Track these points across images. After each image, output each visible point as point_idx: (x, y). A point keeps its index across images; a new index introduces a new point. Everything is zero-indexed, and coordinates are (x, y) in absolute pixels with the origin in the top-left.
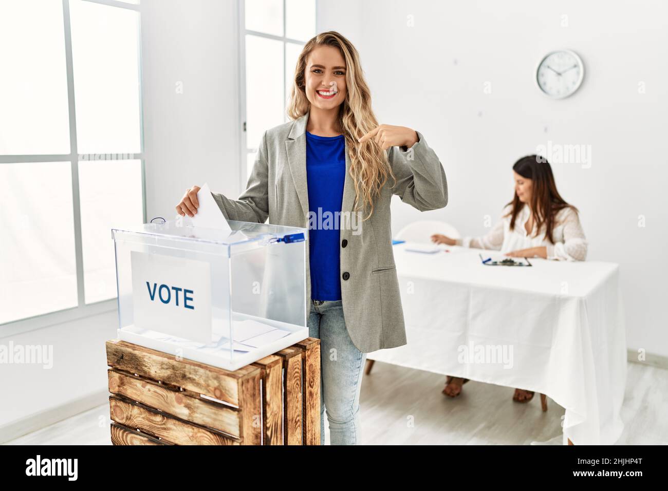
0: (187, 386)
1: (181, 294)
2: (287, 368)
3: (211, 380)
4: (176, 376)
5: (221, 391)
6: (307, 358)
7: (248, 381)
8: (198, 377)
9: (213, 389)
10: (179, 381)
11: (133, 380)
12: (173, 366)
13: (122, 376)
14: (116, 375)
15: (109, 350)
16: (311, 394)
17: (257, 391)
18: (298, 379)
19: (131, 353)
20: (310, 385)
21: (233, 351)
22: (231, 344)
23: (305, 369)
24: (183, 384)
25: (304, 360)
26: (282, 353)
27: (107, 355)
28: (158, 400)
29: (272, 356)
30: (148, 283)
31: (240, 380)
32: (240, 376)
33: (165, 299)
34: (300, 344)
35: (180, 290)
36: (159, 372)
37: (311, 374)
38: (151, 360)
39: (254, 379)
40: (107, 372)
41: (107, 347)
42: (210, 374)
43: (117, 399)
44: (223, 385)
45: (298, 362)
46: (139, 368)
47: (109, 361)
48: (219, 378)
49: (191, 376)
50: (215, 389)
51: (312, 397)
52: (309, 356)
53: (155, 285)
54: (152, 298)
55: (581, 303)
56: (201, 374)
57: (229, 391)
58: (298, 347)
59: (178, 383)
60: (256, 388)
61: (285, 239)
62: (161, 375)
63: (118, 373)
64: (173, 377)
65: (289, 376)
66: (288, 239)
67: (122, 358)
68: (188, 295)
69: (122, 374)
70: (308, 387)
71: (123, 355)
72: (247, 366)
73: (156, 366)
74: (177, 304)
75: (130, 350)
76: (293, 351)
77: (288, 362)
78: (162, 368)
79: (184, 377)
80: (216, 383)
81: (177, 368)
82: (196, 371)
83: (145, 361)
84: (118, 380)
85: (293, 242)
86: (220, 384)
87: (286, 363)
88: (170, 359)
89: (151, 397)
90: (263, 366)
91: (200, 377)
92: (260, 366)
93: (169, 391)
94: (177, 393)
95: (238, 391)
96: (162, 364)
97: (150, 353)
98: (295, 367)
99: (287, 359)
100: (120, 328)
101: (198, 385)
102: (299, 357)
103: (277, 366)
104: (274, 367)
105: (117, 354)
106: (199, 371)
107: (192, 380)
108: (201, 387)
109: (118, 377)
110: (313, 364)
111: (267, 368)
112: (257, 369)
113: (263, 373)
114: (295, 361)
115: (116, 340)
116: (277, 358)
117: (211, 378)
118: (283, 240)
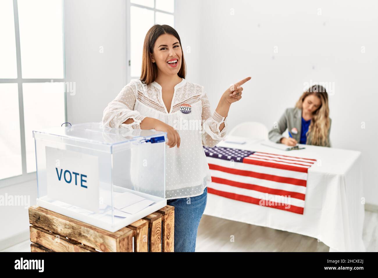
0: (82, 241)
1: (79, 177)
2: (151, 228)
3: (98, 238)
4: (74, 233)
5: (105, 246)
6: (165, 220)
7: (124, 239)
8: (89, 235)
9: (99, 244)
10: (76, 237)
11: (46, 234)
12: (73, 227)
13: (39, 231)
14: (35, 231)
15: (31, 213)
16: (168, 244)
17: (130, 246)
18: (159, 235)
19: (45, 216)
20: (167, 238)
21: (113, 216)
22: (113, 211)
23: (164, 228)
24: (80, 240)
25: (163, 222)
26: (148, 218)
27: (29, 216)
28: (63, 249)
29: (141, 220)
30: (57, 169)
31: (118, 240)
32: (118, 236)
33: (68, 180)
34: (161, 210)
35: (78, 174)
36: (64, 230)
37: (168, 230)
38: (58, 221)
39: (128, 237)
40: (29, 228)
41: (29, 211)
42: (98, 234)
43: (36, 246)
44: (106, 242)
45: (159, 224)
46: (50, 226)
47: (31, 221)
48: (104, 237)
49: (84, 234)
50: (101, 244)
51: (169, 246)
52: (166, 219)
53: (62, 170)
54: (60, 179)
55: (341, 178)
56: (92, 234)
57: (110, 247)
58: (159, 213)
59: (76, 239)
60: (130, 243)
61: (152, 140)
62: (65, 232)
63: (36, 229)
64: (73, 234)
65: (152, 233)
66: (153, 140)
67: (39, 219)
68: (84, 178)
69: (39, 230)
70: (166, 239)
71: (39, 217)
72: (124, 228)
73: (61, 226)
74: (76, 184)
75: (44, 214)
76: (155, 216)
77: (152, 224)
78: (66, 228)
79: (80, 234)
80: (101, 241)
81: (76, 228)
82: (88, 231)
83: (54, 222)
84: (36, 234)
85: (157, 142)
86: (104, 241)
87: (151, 224)
88: (71, 222)
89: (58, 247)
90: (135, 228)
91: (91, 236)
92: (133, 228)
93: (70, 244)
94: (75, 246)
95: (117, 247)
96: (66, 225)
97: (57, 217)
98: (157, 227)
99: (151, 222)
100: (38, 198)
101: (89, 240)
102: (160, 220)
103: (145, 227)
104: (142, 228)
105: (36, 216)
106: (90, 231)
107: (85, 237)
108: (92, 242)
109: (36, 231)
110: (169, 224)
111: (137, 229)
112: (130, 230)
113: (135, 232)
114: (157, 224)
115: (35, 207)
116: (145, 221)
117: (98, 237)
118: (150, 141)
